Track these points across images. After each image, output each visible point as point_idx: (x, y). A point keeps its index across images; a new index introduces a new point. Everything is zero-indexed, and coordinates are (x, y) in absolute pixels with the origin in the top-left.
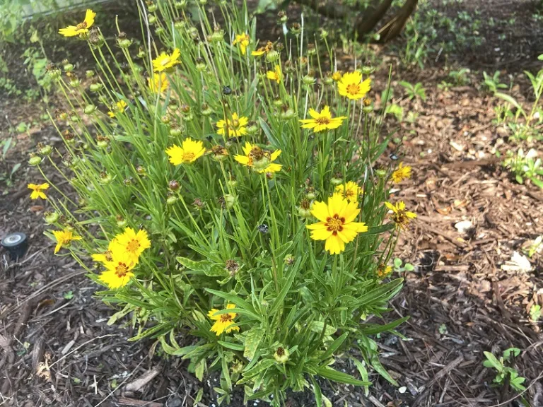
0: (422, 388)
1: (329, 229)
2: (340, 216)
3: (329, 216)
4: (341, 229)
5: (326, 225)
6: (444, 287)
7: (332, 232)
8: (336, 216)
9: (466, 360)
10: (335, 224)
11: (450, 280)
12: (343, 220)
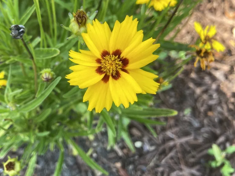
0: (153, 148)
1: (99, 70)
2: (123, 55)
3: (107, 50)
4: (116, 76)
5: (99, 61)
6: (202, 78)
7: (103, 75)
8: (117, 53)
9: (195, 139)
10: (110, 65)
11: (210, 74)
12: (125, 62)
